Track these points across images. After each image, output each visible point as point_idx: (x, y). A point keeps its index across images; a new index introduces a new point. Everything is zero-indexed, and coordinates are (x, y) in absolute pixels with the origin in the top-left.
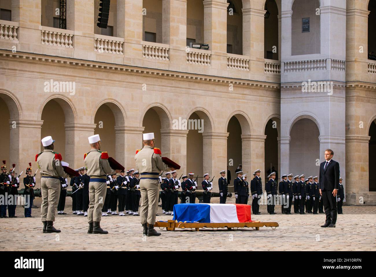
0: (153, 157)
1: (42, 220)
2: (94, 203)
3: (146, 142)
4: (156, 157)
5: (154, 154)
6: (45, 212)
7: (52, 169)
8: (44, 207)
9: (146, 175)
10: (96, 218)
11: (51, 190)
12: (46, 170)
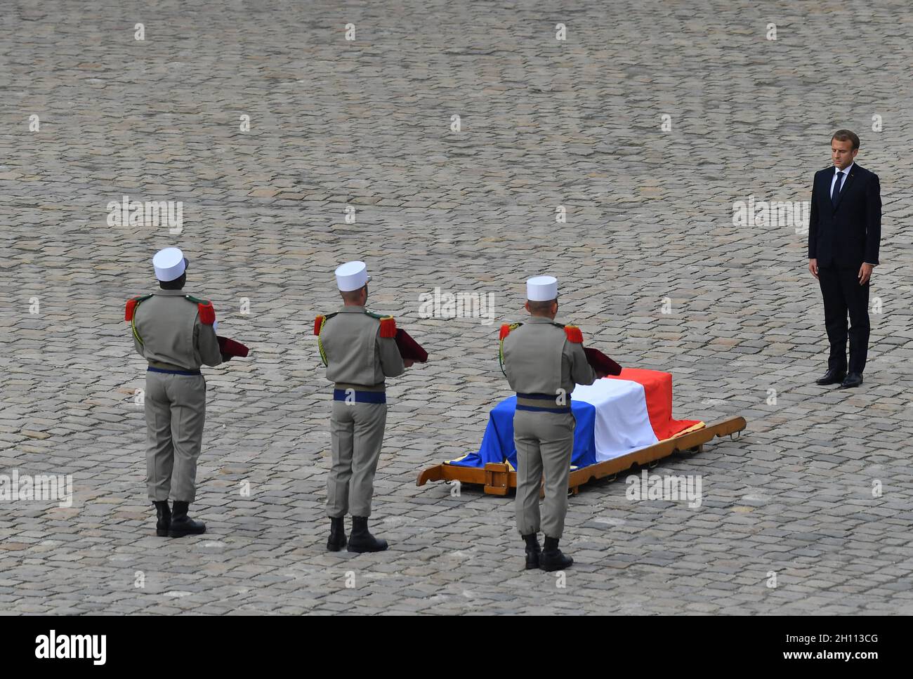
0: (565, 353)
1: (150, 496)
2: (350, 461)
3: (539, 307)
4: (574, 354)
5: (569, 344)
6: (165, 474)
7: (188, 350)
8: (159, 457)
9: (540, 401)
10: (361, 507)
11: (184, 409)
12: (169, 351)
